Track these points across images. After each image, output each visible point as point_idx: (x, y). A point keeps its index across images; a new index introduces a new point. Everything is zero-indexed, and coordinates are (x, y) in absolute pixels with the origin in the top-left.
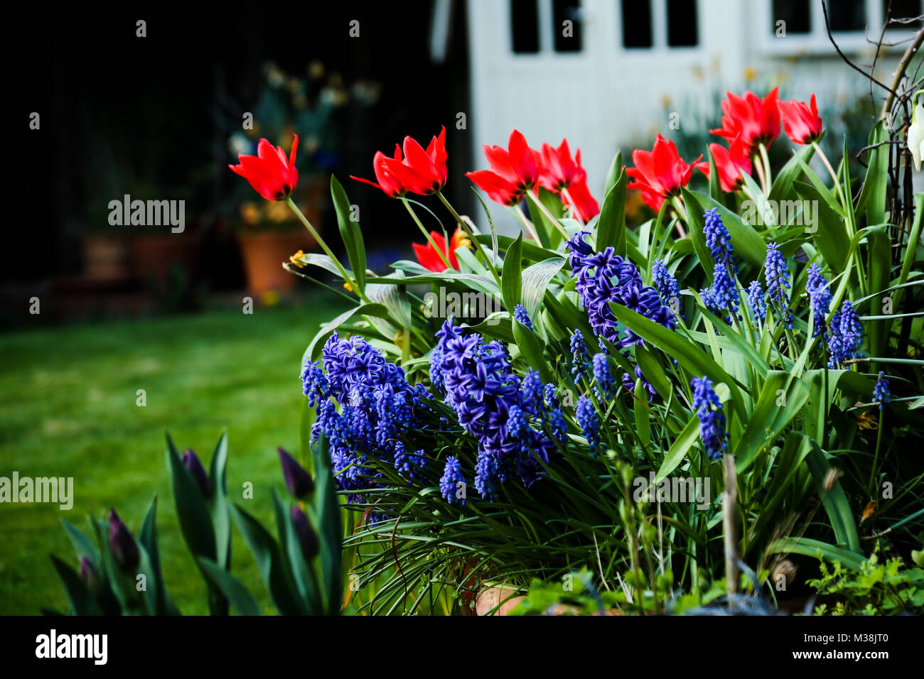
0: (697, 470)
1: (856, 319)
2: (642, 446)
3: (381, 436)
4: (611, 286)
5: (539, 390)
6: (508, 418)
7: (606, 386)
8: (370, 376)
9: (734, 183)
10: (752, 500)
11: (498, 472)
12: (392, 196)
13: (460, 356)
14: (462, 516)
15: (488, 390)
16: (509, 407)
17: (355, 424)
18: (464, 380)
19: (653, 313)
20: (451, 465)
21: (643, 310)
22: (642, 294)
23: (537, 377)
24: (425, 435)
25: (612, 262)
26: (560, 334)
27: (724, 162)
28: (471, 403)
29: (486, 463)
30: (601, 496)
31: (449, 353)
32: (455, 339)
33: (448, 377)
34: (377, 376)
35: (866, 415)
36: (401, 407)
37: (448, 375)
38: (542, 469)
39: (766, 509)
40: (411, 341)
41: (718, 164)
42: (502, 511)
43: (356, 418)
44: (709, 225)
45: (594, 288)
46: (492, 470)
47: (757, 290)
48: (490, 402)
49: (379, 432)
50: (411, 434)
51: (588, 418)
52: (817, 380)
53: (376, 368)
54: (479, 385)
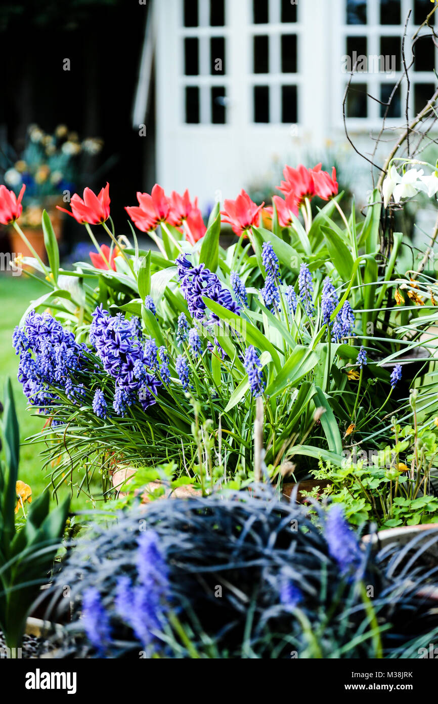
0: (249, 402)
1: (351, 312)
2: (216, 386)
3: (58, 376)
4: (202, 288)
5: (154, 350)
6: (134, 366)
7: (196, 348)
8: (52, 337)
9: (287, 222)
10: (279, 422)
11: (127, 399)
12: (80, 222)
13: (105, 328)
14: (105, 424)
15: (122, 350)
16: (135, 360)
17: (42, 367)
18: (107, 343)
19: (227, 305)
20: (98, 395)
21: (221, 303)
22: (221, 293)
23: (153, 342)
24: (85, 375)
25: (204, 273)
26: (173, 314)
27: (282, 208)
28: (111, 357)
29: (120, 394)
30: (189, 416)
31: (99, 327)
32: (102, 318)
33: (98, 341)
34: (57, 337)
35: (353, 371)
36: (71, 357)
37: (98, 339)
38: (153, 399)
39: (288, 427)
40: (84, 314)
41: (278, 209)
42: (130, 422)
43: (43, 363)
44: (265, 252)
45: (191, 288)
46: (124, 398)
47: (292, 291)
48: (123, 357)
49: (56, 372)
50: (76, 374)
51: (183, 369)
52: (325, 349)
53: (56, 333)
54: (117, 346)
